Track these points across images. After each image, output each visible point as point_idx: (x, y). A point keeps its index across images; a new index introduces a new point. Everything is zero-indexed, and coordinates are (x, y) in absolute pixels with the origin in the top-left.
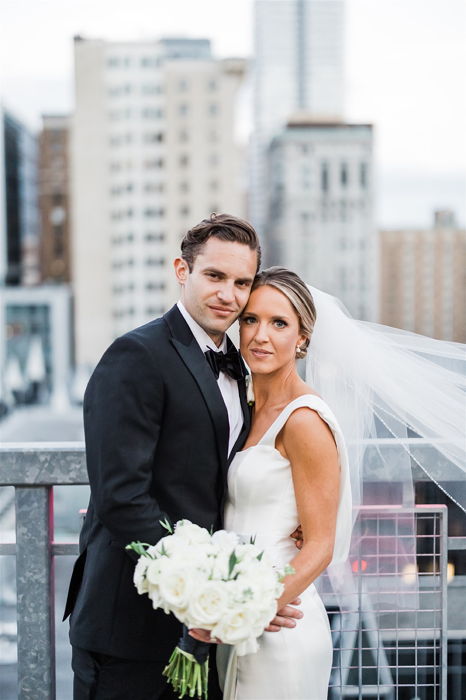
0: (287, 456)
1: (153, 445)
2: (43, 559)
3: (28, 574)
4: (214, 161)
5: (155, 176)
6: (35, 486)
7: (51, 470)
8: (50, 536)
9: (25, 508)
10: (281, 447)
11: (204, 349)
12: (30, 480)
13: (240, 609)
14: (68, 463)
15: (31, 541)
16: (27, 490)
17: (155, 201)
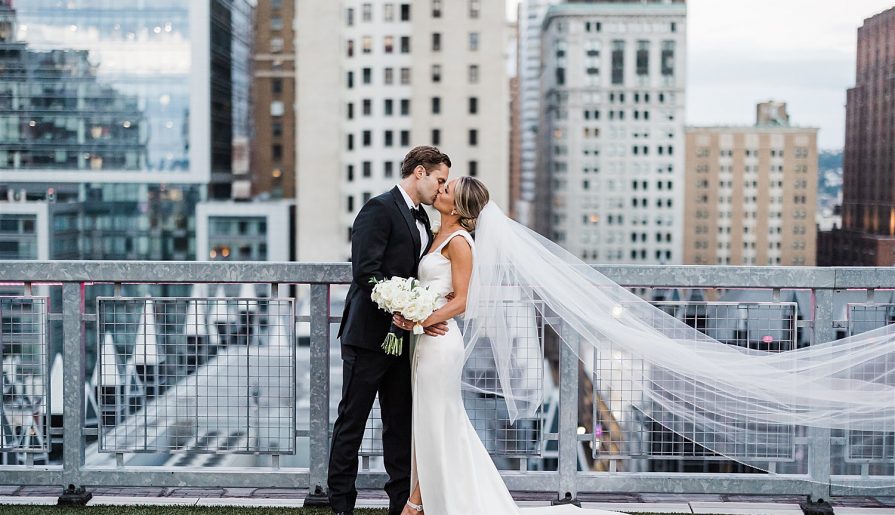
0: (450, 258)
1: (384, 248)
2: (325, 323)
3: (317, 331)
4: (474, 41)
5: (398, 60)
6: (321, 283)
7: (330, 274)
8: (328, 312)
9: (316, 296)
10: (446, 253)
11: (410, 208)
12: (319, 280)
13: (413, 302)
14: (339, 271)
15: (319, 314)
16: (317, 286)
17: (398, 92)
